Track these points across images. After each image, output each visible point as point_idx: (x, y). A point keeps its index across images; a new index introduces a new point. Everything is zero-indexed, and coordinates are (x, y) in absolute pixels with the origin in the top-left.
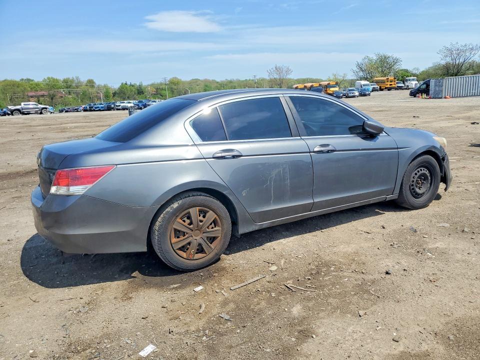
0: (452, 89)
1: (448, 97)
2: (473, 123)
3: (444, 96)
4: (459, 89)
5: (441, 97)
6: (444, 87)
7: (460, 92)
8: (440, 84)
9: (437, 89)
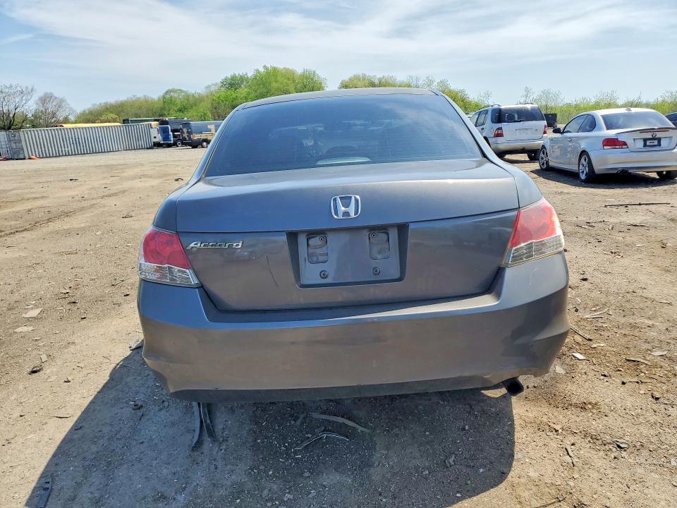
0: (36, 146)
1: (34, 157)
2: (177, 180)
3: (27, 157)
4: (46, 147)
5: (23, 157)
6: (23, 143)
7: (49, 150)
8: (16, 138)
9: (14, 146)
